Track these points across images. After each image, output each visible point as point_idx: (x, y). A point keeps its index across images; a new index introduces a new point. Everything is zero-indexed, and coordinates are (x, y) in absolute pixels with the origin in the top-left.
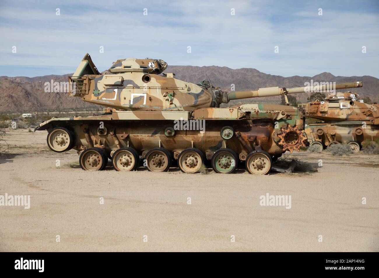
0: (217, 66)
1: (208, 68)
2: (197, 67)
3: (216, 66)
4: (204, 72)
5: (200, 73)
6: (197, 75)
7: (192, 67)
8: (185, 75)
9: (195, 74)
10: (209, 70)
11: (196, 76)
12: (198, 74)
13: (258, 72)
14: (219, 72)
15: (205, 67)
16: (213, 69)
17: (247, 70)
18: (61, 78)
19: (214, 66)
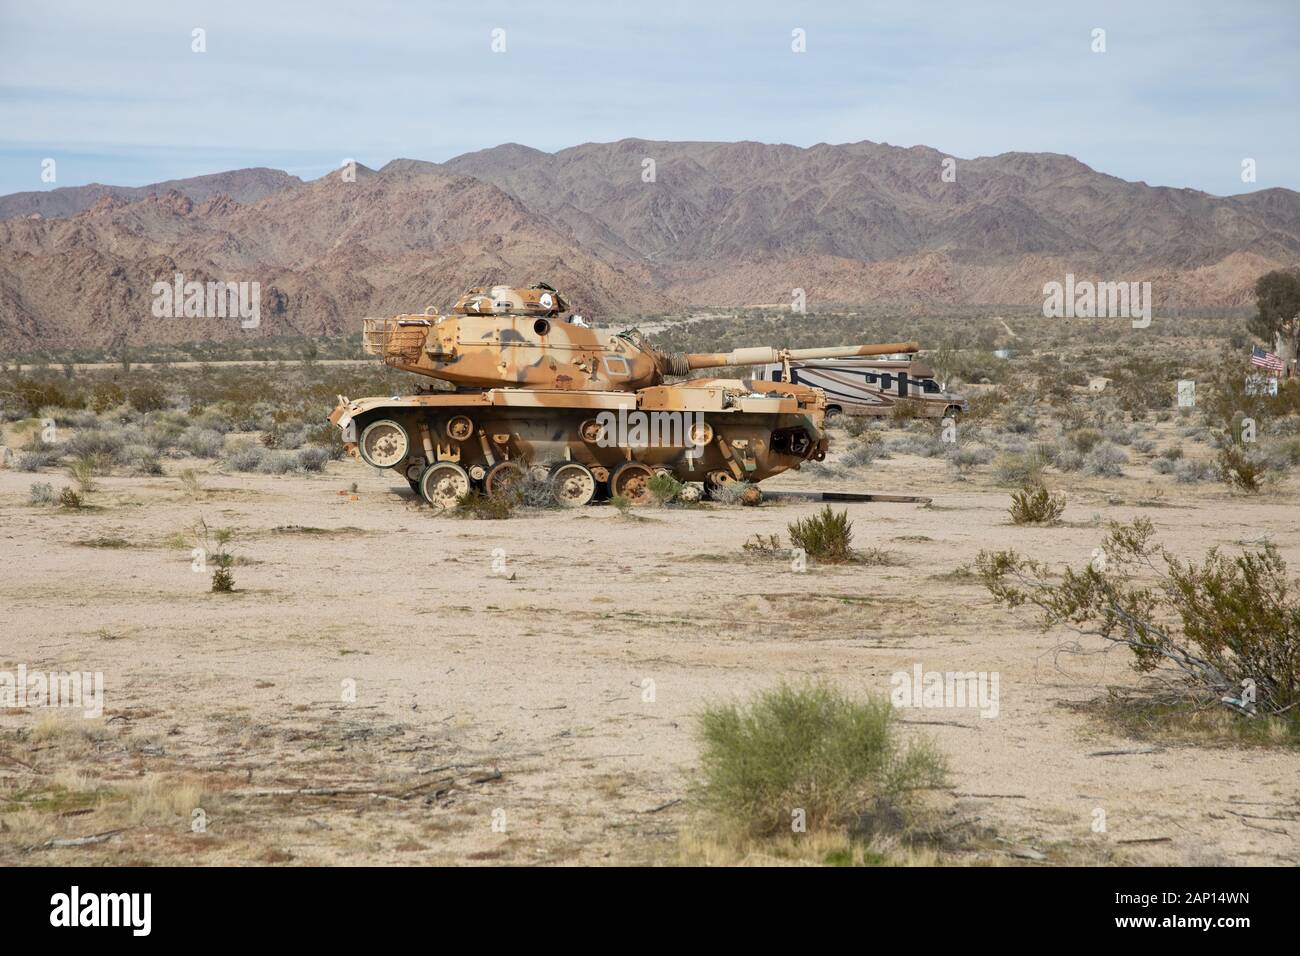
0: (885, 145)
1: (842, 152)
2: (787, 149)
3: (879, 142)
4: (821, 173)
5: (799, 176)
6: (785, 189)
7: (762, 146)
8: (728, 185)
9: (779, 180)
10: (843, 161)
11: (779, 191)
12: (792, 184)
13: (1085, 169)
14: (893, 173)
15: (823, 148)
16: (866, 158)
17: (1029, 162)
18: (138, 199)
19: (866, 142)
